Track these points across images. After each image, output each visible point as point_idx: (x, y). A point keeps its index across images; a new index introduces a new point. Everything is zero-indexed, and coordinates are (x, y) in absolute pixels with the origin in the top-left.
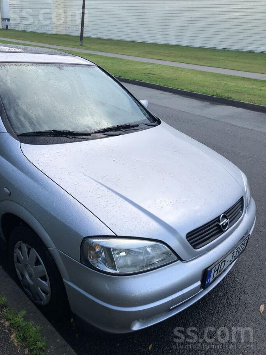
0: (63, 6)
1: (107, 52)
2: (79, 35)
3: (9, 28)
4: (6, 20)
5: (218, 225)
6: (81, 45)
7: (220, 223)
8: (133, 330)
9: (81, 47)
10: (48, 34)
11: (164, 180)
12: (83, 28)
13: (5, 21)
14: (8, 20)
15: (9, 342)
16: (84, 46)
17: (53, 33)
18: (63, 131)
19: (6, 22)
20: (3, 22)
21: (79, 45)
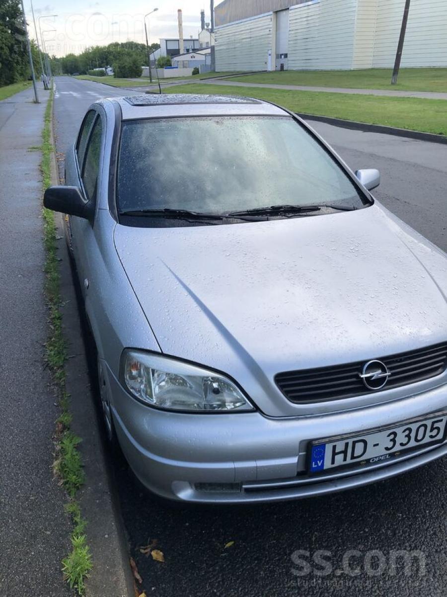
0: (373, 21)
1: (439, 92)
2: (392, 66)
3: (284, 69)
4: (283, 57)
5: (357, 376)
6: (393, 84)
7: (362, 374)
8: (178, 497)
9: (393, 87)
10: (343, 71)
11: (288, 291)
12: (400, 53)
13: (281, 57)
14: (286, 56)
15: (50, 467)
16: (398, 85)
17: (352, 69)
18: (179, 211)
19: (283, 60)
20: (278, 60)
21: (390, 83)
